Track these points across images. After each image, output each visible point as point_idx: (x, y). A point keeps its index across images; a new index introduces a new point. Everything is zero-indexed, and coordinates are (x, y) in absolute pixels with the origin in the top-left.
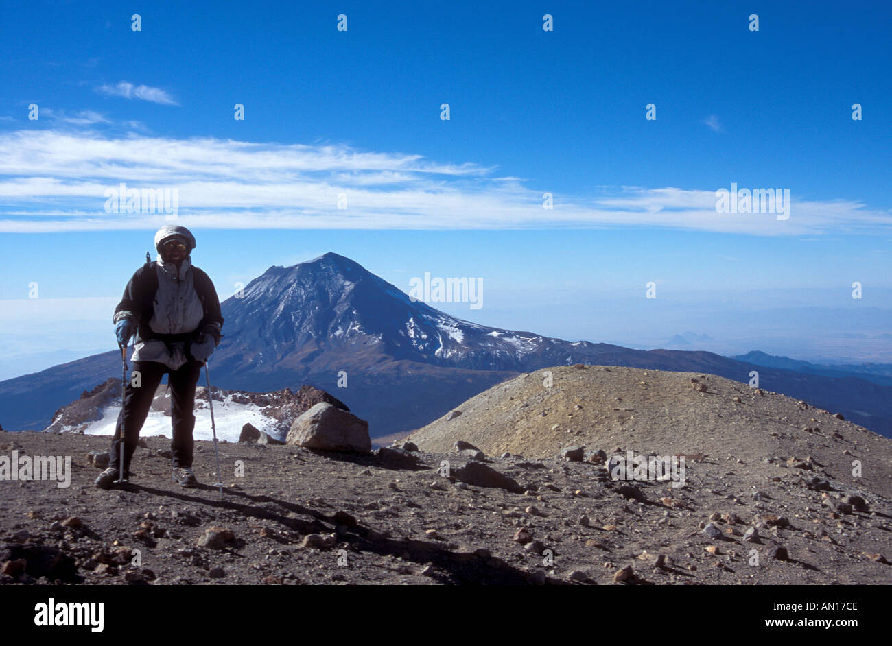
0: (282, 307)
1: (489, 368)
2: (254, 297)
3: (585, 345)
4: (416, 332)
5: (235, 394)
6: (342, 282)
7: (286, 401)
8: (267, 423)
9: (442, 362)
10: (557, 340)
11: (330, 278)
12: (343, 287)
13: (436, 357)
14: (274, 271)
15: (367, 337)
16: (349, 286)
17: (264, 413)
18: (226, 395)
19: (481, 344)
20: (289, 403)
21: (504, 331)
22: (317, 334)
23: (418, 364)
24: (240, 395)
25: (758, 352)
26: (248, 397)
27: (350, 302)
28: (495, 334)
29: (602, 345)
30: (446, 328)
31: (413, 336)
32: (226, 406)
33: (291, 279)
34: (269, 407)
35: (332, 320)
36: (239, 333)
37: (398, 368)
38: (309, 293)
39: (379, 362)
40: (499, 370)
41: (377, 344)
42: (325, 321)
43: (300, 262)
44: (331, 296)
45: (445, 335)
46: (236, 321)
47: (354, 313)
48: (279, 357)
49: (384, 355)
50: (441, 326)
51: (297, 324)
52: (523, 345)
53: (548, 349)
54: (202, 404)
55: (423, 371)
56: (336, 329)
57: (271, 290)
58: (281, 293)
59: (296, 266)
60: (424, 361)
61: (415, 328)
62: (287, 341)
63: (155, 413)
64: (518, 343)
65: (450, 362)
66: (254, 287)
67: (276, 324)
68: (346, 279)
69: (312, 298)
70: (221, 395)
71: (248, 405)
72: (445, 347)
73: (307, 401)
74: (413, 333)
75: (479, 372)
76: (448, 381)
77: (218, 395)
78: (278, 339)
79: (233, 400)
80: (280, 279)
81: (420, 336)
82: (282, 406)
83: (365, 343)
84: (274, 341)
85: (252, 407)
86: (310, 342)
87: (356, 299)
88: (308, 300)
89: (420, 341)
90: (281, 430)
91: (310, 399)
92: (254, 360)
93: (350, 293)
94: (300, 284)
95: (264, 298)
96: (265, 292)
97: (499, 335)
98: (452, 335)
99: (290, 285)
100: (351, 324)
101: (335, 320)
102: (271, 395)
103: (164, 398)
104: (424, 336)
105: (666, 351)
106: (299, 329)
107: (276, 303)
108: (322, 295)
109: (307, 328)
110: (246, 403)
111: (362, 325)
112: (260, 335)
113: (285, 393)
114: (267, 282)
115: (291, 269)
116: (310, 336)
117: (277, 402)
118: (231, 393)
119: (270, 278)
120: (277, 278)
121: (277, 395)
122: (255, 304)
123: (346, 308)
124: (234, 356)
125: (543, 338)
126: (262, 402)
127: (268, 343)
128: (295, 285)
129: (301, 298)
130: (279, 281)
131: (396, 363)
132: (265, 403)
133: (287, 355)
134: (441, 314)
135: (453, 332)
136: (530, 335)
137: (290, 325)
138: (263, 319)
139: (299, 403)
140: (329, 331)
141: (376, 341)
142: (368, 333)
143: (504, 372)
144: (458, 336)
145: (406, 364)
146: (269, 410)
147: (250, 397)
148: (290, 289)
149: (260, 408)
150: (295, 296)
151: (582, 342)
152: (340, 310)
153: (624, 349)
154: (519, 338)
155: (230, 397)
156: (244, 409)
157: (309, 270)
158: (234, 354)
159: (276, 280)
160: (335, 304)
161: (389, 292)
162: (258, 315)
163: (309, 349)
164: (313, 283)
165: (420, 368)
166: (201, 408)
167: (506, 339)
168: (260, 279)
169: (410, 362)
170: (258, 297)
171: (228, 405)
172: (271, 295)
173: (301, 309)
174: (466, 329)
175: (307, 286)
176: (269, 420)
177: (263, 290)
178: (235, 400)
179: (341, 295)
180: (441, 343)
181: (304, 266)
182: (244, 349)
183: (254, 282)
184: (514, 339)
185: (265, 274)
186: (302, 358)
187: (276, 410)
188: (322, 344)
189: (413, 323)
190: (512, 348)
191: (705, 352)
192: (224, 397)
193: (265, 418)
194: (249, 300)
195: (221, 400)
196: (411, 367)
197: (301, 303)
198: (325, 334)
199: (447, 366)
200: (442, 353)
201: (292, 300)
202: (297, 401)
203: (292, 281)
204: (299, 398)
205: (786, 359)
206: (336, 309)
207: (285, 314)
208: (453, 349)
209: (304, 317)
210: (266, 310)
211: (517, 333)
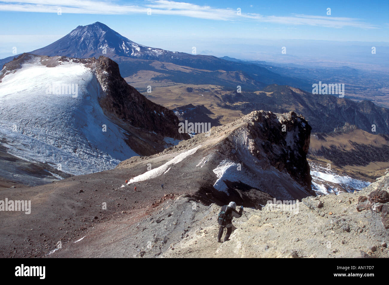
0: (82, 39)
1: (148, 59)
2: (73, 36)
3: (177, 53)
4: (125, 48)
5: (74, 59)
6: (102, 31)
7: (94, 62)
8: (87, 70)
9: (134, 57)
10: (169, 51)
11: (98, 30)
12: (102, 33)
13: (132, 56)
14: (79, 27)
15: (110, 49)
16: (104, 33)
17: (85, 66)
18: (70, 59)
19: (145, 52)
20: (95, 62)
21: (153, 48)
22: (94, 48)
23: (126, 58)
24: (75, 59)
25: (227, 56)
26: (79, 60)
27: (105, 38)
28: (150, 49)
29: (182, 53)
30: (135, 47)
31: (124, 49)
32: (70, 63)
33: (85, 30)
34: (87, 64)
35: (99, 43)
36: (69, 47)
37: (120, 59)
38: (91, 34)
39: (114, 57)
40: (151, 60)
41: (113, 51)
42: (97, 44)
43: (88, 25)
44: (98, 36)
45: (134, 49)
46: (68, 43)
47: (106, 41)
48: (82, 55)
49: (116, 55)
50: (133, 46)
51: (88, 44)
52: (158, 52)
53: (166, 54)
54: (61, 63)
55: (127, 60)
56: (100, 46)
57: (79, 33)
58: (82, 34)
59: (87, 26)
60: (128, 57)
61: (125, 46)
62: (84, 50)
63: (43, 66)
64: (157, 52)
65: (136, 57)
66: (73, 32)
67: (81, 45)
68: (103, 30)
69: (92, 36)
70: (68, 59)
71: (79, 63)
72: (134, 52)
73: (102, 61)
74: (124, 48)
75: (145, 60)
76: (135, 63)
77: (67, 59)
78: (82, 49)
79: (73, 61)
80: (81, 30)
81: (127, 49)
82: (92, 63)
83: (109, 51)
84: (81, 50)
85: (80, 64)
86: (92, 51)
87: (107, 37)
88: (91, 37)
89: (127, 50)
90: (92, 72)
91: (103, 61)
92: (74, 56)
93: (104, 35)
94: (88, 31)
95: (76, 36)
96: (77, 34)
97: (151, 49)
98: (137, 49)
99: (85, 32)
100: (105, 45)
101: (100, 44)
102: (88, 59)
103: (46, 60)
104: (128, 49)
105: (201, 55)
106: (88, 46)
107: (80, 37)
108: (95, 35)
109: (91, 46)
110: (78, 62)
111: (108, 45)
112: (76, 48)
113: (93, 59)
114: (78, 31)
115: (85, 27)
116: (92, 49)
117: (90, 62)
118: (72, 59)
119: (78, 30)
120: (81, 29)
121: (90, 59)
122: (74, 38)
123: (103, 40)
124: (68, 54)
125: (164, 50)
126: (84, 62)
127: (78, 50)
128: (86, 32)
129: (89, 36)
130: (82, 30)
131: (119, 57)
132: (86, 62)
133: (85, 54)
134: (133, 42)
135: (137, 48)
136: (160, 49)
137: (85, 45)
138: (77, 43)
139: (99, 62)
140: (98, 47)
141: (113, 50)
142: (110, 48)
143: (153, 61)
144: (138, 49)
145: (122, 57)
146: (87, 65)
147: (80, 60)
148: (85, 33)
149: (84, 64)
150: (87, 36)
151: (176, 52)
152: (101, 40)
153: (189, 54)
154: (157, 50)
155: (72, 60)
156: (78, 65)
157: (91, 27)
158: (68, 53)
159: (80, 30)
160: (99, 39)
161: (117, 35)
162: (75, 41)
163: (92, 52)
164: (92, 31)
165: (127, 59)
166: (61, 64)
167: (153, 50)
168: (75, 30)
169: (124, 57)
170: (75, 36)
171: (71, 63)
172: (79, 35)
173: (89, 40)
174: (141, 47)
175: (90, 32)
176: (87, 69)
177: (76, 33)
178: (74, 61)
179: (101, 35)
180: (133, 51)
181: (89, 26)
182: (71, 52)
183: (73, 31)
184: (156, 50)
185: (77, 28)
186: (90, 55)
187: (90, 65)
188: (96, 51)
189: (124, 45)
190: (155, 53)
191: (212, 56)
192: (69, 60)
193: (86, 68)
194: (72, 37)
195: (68, 61)
196: (124, 58)
197: (89, 38)
198: (97, 48)
199: (135, 58)
200: (133, 54)
201: (86, 37)
202: (98, 62)
203: (85, 31)
204: (99, 60)
205: (234, 59)
206: (100, 40)
207: (84, 42)
208: (137, 53)
209: (90, 42)
210: (77, 40)
211: (156, 49)
